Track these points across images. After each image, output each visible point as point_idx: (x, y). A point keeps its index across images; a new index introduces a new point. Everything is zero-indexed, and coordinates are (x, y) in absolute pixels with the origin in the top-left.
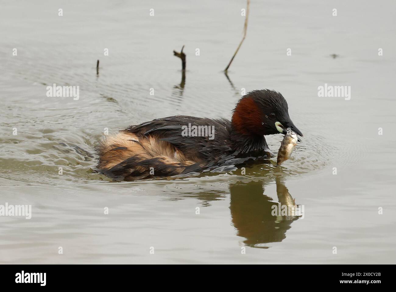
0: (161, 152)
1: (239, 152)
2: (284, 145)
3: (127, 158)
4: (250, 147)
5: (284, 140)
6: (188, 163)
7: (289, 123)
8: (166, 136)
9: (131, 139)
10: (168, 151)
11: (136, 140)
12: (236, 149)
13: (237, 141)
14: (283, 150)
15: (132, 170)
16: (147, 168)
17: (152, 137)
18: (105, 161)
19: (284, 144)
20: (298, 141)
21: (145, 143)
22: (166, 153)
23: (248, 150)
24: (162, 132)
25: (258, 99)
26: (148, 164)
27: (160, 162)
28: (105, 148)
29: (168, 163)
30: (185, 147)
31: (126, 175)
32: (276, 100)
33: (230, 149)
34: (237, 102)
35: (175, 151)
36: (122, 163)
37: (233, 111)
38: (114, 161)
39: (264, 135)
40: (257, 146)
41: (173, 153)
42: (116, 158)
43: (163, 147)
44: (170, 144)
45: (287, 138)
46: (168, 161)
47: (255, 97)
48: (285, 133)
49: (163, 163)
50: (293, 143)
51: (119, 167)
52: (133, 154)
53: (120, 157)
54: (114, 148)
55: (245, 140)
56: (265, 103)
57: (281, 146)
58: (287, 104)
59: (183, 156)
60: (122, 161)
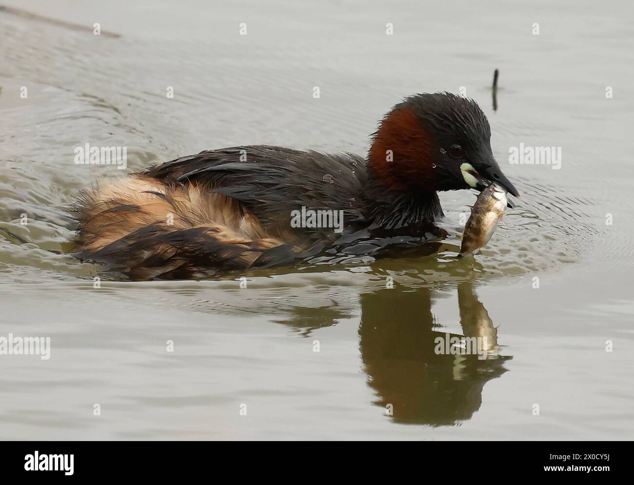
0: (212, 218)
1: (381, 225)
2: (477, 215)
3: (138, 229)
4: (405, 215)
5: (476, 204)
6: (269, 242)
7: (490, 166)
8: (224, 184)
9: (150, 190)
10: (227, 214)
11: (159, 192)
12: (374, 219)
13: (377, 201)
14: (474, 223)
15: (146, 254)
16: (179, 249)
17: (195, 186)
18: (93, 233)
19: (477, 212)
20: (509, 206)
21: (178, 197)
22: (223, 219)
23: (400, 222)
24: (218, 176)
25: (427, 114)
26: (182, 241)
27: (209, 237)
28: (94, 207)
29: (224, 240)
30: (263, 208)
31: (133, 263)
32: (465, 117)
33: (361, 218)
34: (382, 119)
35: (243, 214)
36: (127, 238)
37: (372, 137)
38: (110, 234)
39: (437, 192)
40: (420, 215)
41: (238, 219)
42: (114, 227)
43: (215, 207)
44: (231, 199)
45: (484, 199)
46: (224, 236)
47: (420, 107)
48: (480, 187)
49: (215, 239)
50: (498, 211)
51: (119, 247)
52: (151, 220)
53: (122, 225)
54: (112, 206)
55: (397, 200)
56: (441, 122)
57: (471, 218)
58: (489, 125)
59: (258, 227)
60: (126, 234)
